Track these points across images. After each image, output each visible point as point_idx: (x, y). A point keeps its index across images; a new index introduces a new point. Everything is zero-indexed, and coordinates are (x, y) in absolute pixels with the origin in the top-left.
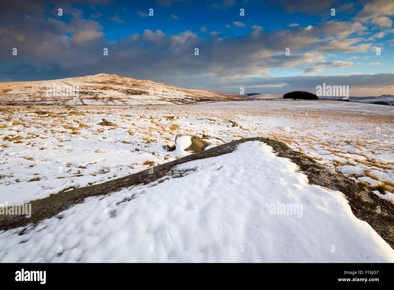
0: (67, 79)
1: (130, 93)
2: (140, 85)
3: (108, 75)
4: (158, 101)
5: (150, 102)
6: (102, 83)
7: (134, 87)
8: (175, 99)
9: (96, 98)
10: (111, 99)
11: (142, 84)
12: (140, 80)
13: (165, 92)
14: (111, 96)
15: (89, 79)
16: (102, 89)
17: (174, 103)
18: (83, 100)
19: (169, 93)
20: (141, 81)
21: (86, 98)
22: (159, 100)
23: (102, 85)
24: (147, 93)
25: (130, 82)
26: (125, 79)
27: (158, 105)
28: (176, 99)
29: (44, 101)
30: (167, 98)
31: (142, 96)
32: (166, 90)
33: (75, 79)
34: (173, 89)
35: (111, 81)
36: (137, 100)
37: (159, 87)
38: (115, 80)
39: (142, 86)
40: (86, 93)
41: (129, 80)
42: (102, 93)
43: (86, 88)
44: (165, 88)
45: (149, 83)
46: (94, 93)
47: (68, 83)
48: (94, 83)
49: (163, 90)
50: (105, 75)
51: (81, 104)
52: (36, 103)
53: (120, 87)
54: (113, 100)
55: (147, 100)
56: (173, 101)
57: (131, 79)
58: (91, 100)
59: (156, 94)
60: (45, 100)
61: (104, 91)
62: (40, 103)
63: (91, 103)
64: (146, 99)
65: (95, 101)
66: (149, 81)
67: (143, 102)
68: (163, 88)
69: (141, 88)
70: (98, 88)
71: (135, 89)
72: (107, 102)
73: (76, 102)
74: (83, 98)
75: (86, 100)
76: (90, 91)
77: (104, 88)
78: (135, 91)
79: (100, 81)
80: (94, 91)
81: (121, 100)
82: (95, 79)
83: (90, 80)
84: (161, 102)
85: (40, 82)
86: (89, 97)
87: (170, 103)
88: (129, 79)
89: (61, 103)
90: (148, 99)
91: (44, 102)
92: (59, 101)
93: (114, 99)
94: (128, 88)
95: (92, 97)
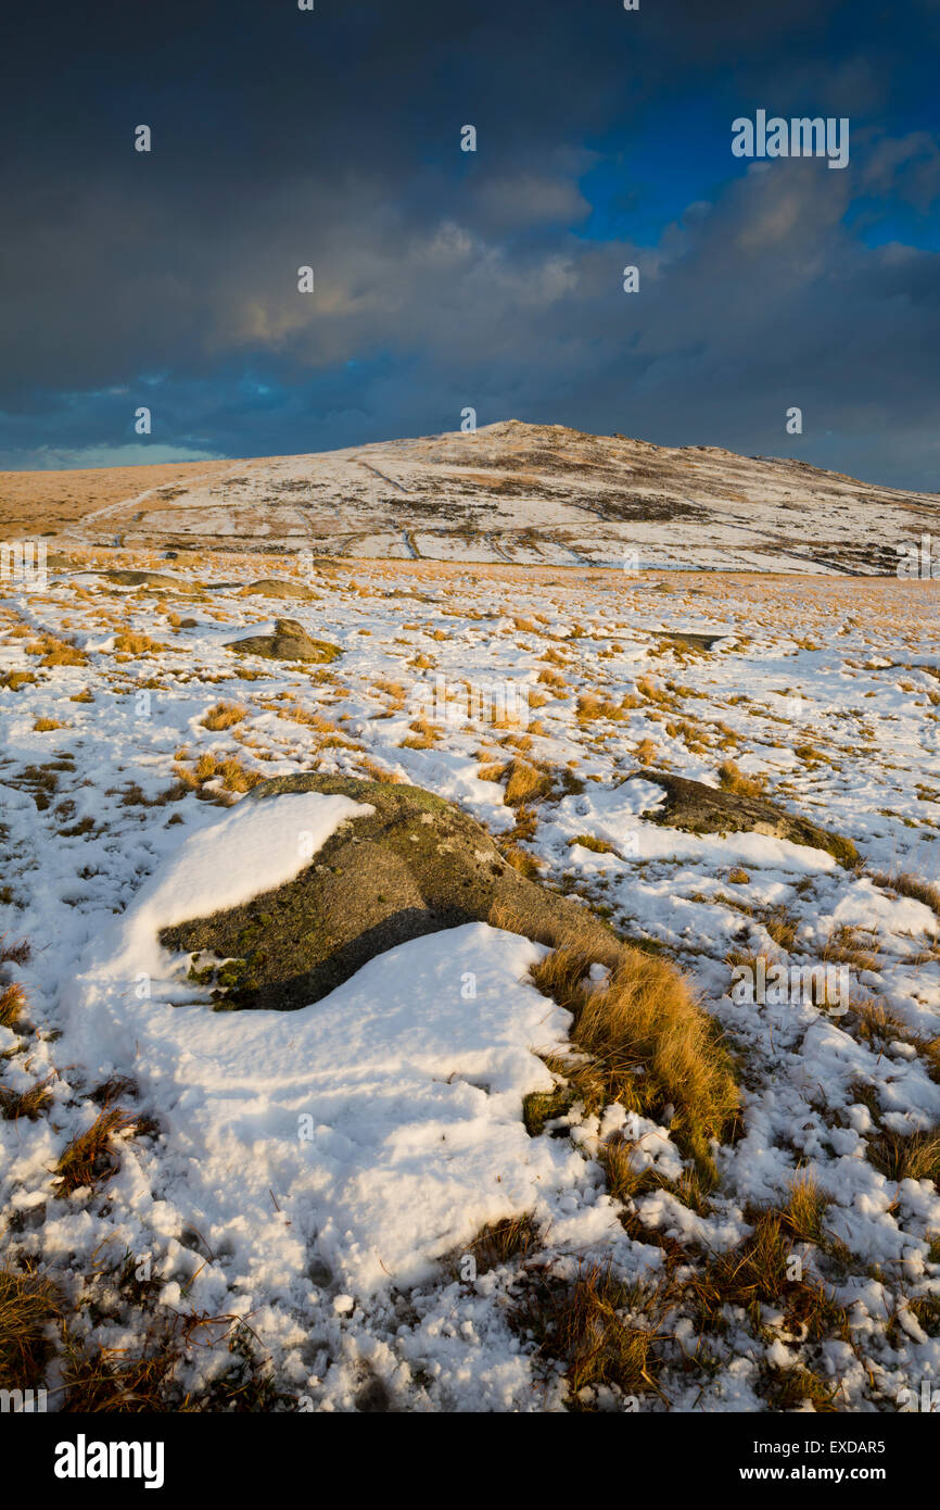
0: (370, 447)
1: (615, 510)
2: (670, 475)
3: (529, 427)
4: (748, 555)
5: (708, 557)
6: (500, 463)
7: (638, 483)
8: (847, 544)
9: (468, 533)
10: (529, 537)
11: (680, 467)
12: (672, 446)
13: (796, 507)
14: (531, 525)
15: (450, 446)
16: (499, 491)
17: (834, 566)
18: (417, 538)
19: (816, 516)
20: (675, 452)
21: (430, 531)
22: (756, 549)
23: (500, 474)
24: (700, 515)
25: (624, 459)
26: (605, 442)
27: (750, 571)
28: (847, 549)
29: (281, 537)
30: (801, 542)
31: (672, 525)
32: (798, 496)
33: (399, 449)
34: (838, 493)
35: (540, 457)
36: (646, 548)
37: (764, 481)
38: (560, 448)
39: (679, 476)
40: (433, 509)
41: (618, 449)
42: (494, 507)
43: (435, 487)
44: (797, 487)
45: (716, 461)
46: (462, 508)
47: (371, 464)
48: (467, 464)
49: (786, 499)
50: (518, 428)
51: (407, 553)
52: (253, 543)
53: (576, 483)
54: (539, 544)
55: (694, 546)
56: (832, 555)
57: (631, 446)
58: (447, 540)
59: (741, 519)
60: (283, 532)
61: (504, 503)
62: (266, 543)
63: (447, 554)
64: (688, 543)
65: (463, 544)
66: (718, 454)
67: (671, 557)
68: (785, 489)
69: (672, 487)
70: (481, 487)
71: (644, 492)
72: (509, 549)
73: (392, 545)
74: (417, 531)
75: (429, 537)
76: (447, 497)
77: (508, 489)
78: (639, 501)
79: (492, 457)
80: (464, 500)
81: (573, 543)
82: (475, 449)
83: (454, 450)
84: (765, 562)
85: (276, 460)
86: (443, 524)
87: (814, 568)
88: (622, 443)
89: (336, 548)
90: (701, 541)
91: (280, 543)
92: (330, 539)
93: (543, 537)
94: (613, 488)
95: (452, 525)
